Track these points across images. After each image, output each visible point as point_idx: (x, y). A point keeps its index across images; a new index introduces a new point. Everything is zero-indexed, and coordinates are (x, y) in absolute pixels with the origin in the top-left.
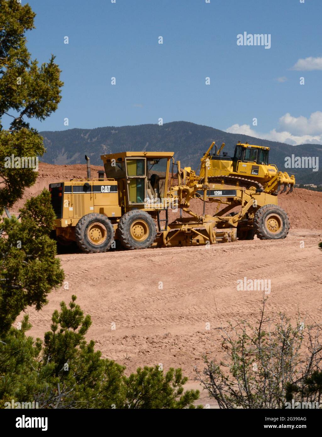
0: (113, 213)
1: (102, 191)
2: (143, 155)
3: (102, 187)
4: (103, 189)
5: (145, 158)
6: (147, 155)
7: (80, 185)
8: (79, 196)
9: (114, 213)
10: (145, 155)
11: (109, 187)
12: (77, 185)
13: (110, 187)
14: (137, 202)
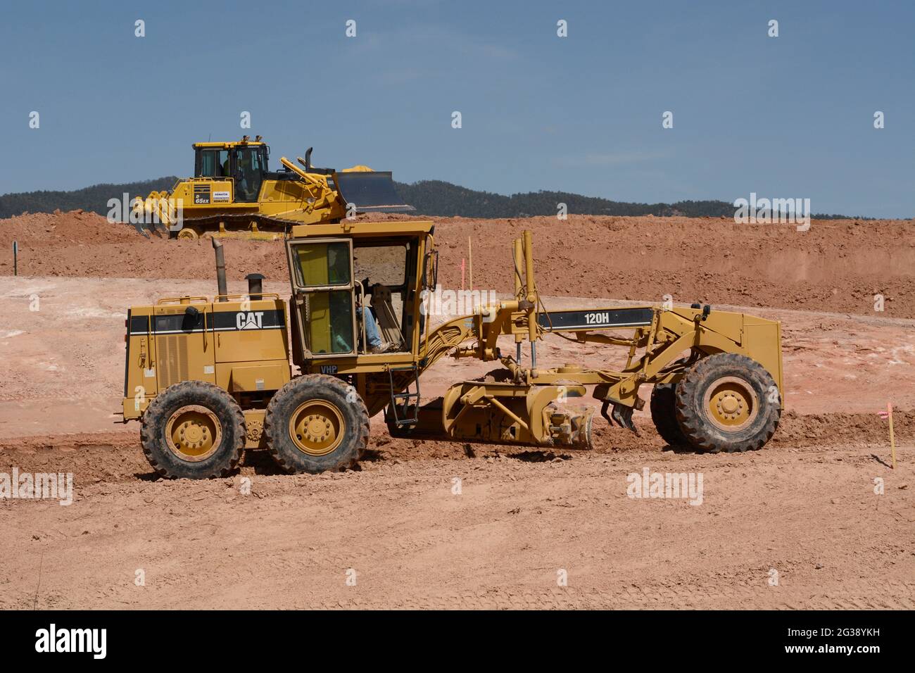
0: (257, 382)
1: (239, 326)
2: (341, 232)
3: (238, 316)
4: (242, 321)
5: (351, 240)
6: (353, 231)
7: (176, 313)
8: (173, 341)
9: (262, 381)
10: (345, 231)
11: (260, 315)
12: (166, 314)
13: (262, 314)
14: (333, 351)
